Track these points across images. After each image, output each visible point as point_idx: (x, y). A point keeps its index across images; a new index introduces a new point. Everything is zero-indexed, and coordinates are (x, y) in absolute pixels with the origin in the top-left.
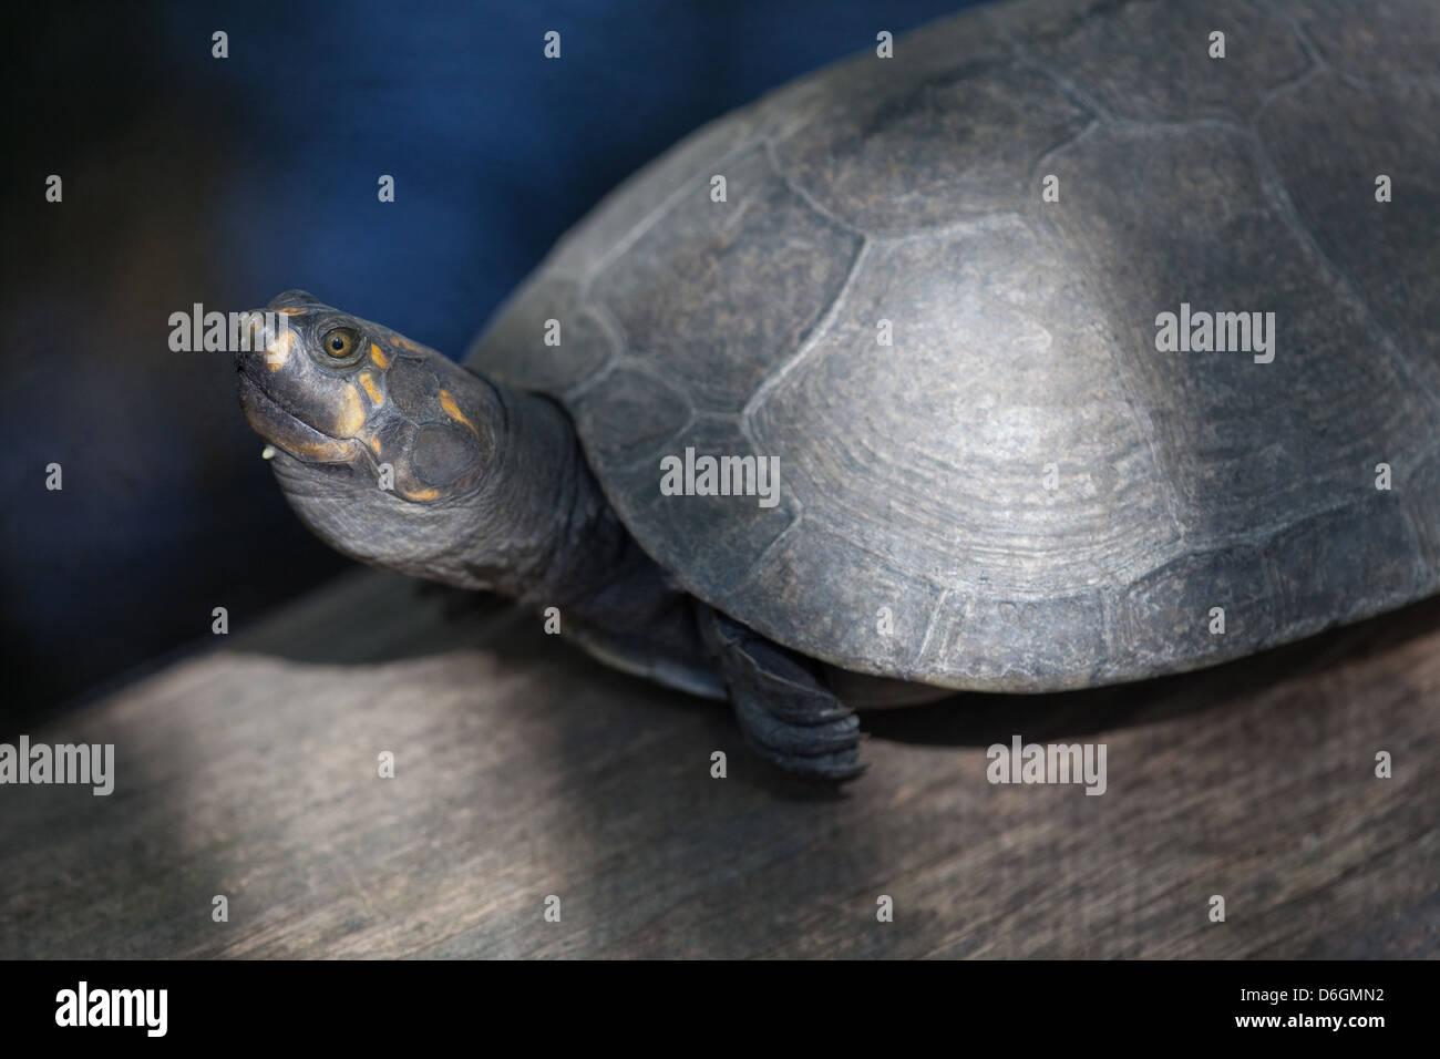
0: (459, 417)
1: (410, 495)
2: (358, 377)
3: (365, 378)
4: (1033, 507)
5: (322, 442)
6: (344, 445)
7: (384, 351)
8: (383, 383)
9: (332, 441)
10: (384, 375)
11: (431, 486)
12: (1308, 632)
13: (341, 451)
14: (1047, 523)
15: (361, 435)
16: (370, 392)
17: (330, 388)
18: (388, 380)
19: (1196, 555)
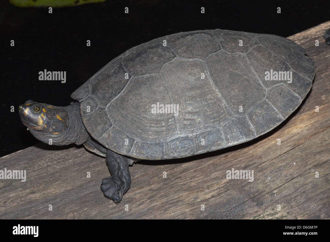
0: (60, 119)
1: (53, 134)
2: (41, 115)
3: (42, 115)
4: (153, 127)
5: (36, 127)
6: (40, 127)
7: (45, 109)
8: (45, 115)
9: (38, 126)
10: (45, 114)
11: (57, 132)
12: (202, 153)
13: (40, 128)
14: (155, 130)
15: (42, 125)
16: (43, 117)
17: (36, 117)
18: (47, 114)
19: (181, 137)
